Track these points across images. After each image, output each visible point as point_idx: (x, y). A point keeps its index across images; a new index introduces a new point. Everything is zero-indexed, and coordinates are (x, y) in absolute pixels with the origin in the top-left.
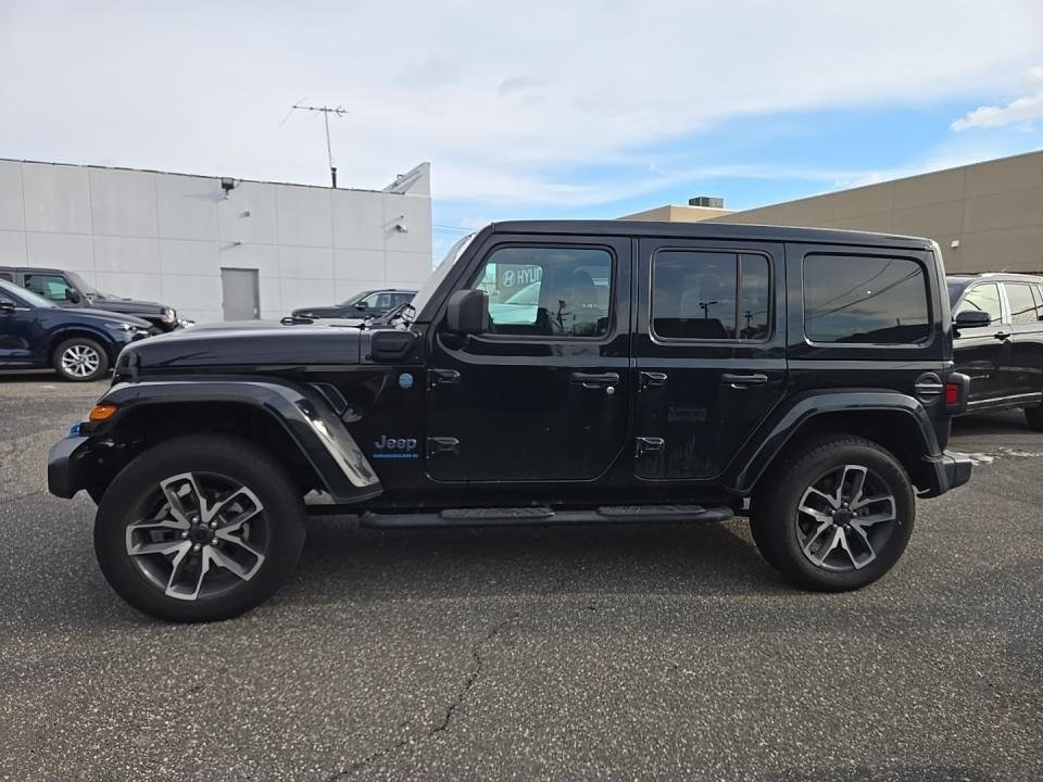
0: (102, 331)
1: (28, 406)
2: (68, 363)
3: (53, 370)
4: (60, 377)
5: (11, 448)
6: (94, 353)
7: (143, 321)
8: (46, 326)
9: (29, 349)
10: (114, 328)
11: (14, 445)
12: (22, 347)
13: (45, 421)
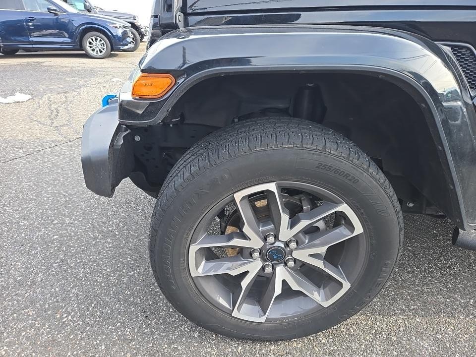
0: (105, 28)
1: (73, 72)
2: (91, 47)
3: (84, 52)
4: (87, 56)
5: (65, 99)
6: (103, 42)
7: (126, 23)
8: (76, 24)
9: (68, 38)
10: (112, 26)
11: (66, 97)
12: (64, 37)
13: (82, 82)
